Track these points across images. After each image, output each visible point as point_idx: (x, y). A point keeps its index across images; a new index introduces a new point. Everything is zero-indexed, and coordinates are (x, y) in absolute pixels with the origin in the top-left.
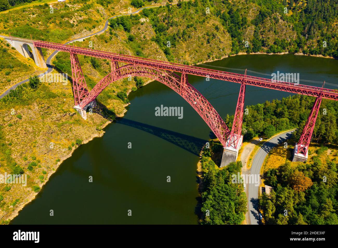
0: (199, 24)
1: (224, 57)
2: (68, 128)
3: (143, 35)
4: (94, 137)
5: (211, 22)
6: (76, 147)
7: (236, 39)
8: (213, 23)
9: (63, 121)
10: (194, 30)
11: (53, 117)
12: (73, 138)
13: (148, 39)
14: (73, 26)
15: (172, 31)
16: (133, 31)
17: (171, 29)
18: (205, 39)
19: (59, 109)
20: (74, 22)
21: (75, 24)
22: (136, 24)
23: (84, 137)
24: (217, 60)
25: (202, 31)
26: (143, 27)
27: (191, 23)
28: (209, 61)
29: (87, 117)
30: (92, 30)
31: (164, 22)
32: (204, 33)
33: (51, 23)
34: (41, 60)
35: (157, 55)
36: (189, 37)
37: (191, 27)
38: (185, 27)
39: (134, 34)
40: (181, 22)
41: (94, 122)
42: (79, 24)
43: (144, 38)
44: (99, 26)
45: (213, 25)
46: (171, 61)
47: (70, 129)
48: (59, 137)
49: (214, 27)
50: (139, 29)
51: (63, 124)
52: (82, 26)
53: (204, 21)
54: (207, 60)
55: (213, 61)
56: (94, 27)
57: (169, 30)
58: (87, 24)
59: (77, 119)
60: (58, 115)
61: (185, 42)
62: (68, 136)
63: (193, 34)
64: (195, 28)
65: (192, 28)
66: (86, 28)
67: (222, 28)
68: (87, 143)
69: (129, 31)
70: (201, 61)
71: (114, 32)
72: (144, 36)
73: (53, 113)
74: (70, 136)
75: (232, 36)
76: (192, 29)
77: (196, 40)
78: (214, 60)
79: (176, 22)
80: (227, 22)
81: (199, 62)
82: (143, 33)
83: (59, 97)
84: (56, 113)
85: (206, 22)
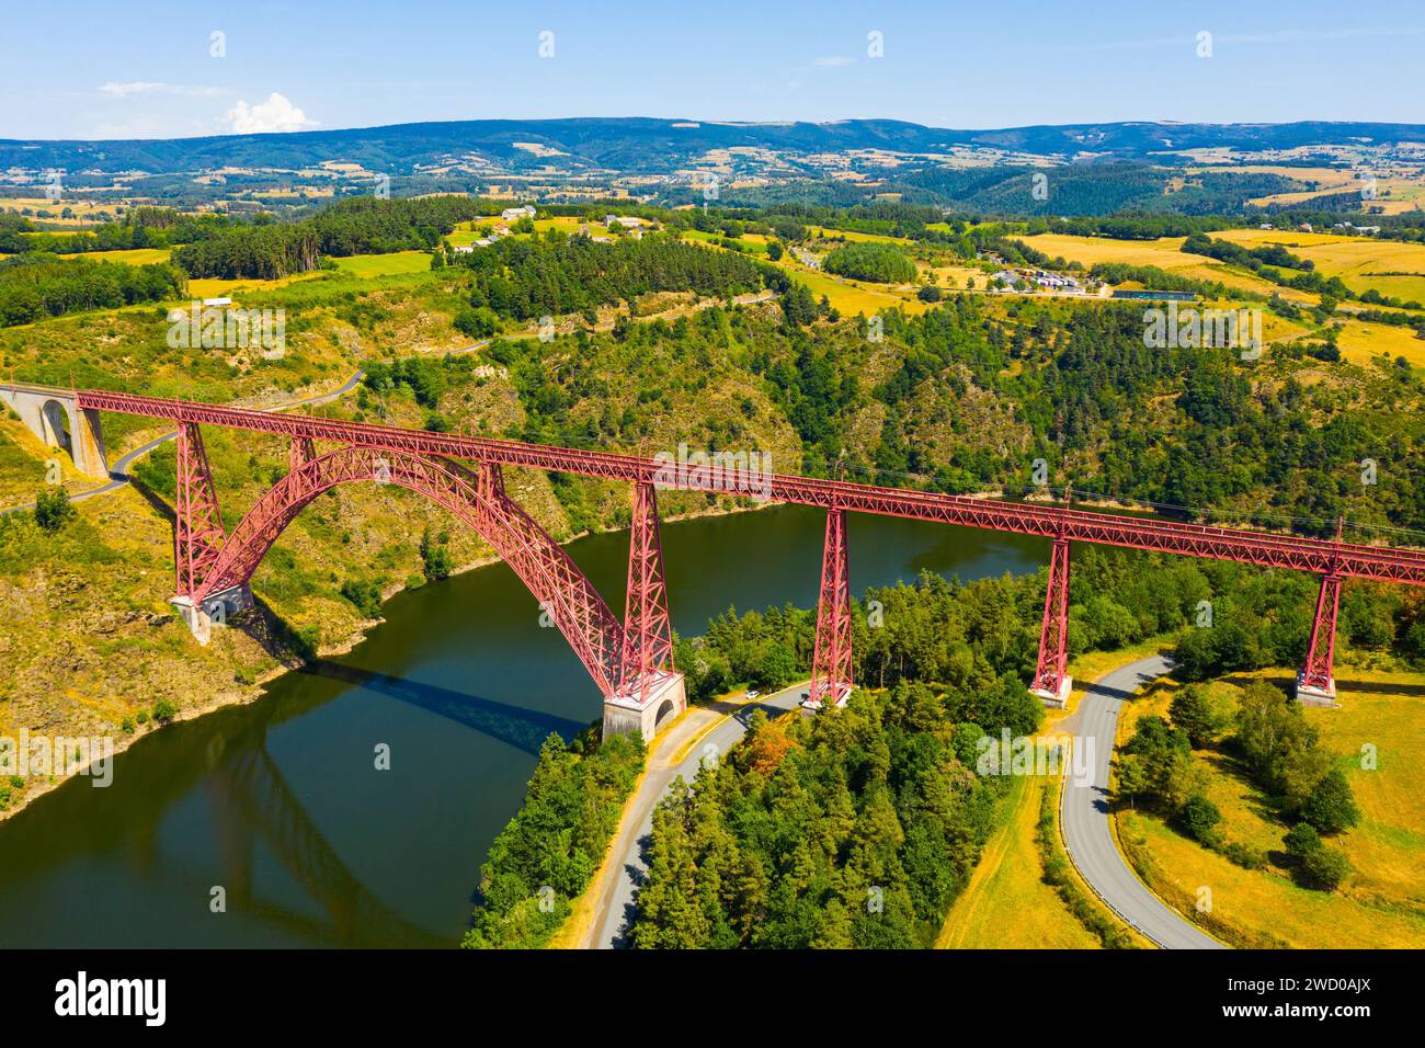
0: (683, 391)
1: (769, 503)
2: (137, 663)
3: (478, 418)
4: (224, 703)
5: (729, 388)
6: (150, 727)
7: (818, 444)
8: (735, 390)
9: (121, 638)
10: (662, 408)
11: (91, 621)
12: (146, 696)
13: (495, 429)
14: (234, 373)
15: (586, 410)
16: (447, 407)
17: (584, 404)
18: (701, 440)
19: (118, 595)
20: (241, 362)
21: (244, 368)
22: (462, 382)
23: (188, 697)
24: (742, 510)
25: (690, 415)
26: (481, 395)
27: (656, 387)
28: (710, 512)
29: (212, 636)
30: (298, 390)
31: (561, 381)
32: (700, 419)
33: (163, 363)
34: (92, 451)
35: (517, 481)
36: (644, 431)
37: (653, 400)
38: (633, 401)
39: (449, 414)
40: (619, 384)
41: (236, 656)
42: (257, 368)
43: (481, 428)
44: (326, 381)
45: (736, 397)
46: (571, 506)
47: (143, 666)
48: (97, 686)
49: (739, 403)
50: (467, 399)
51: (118, 648)
52: (264, 375)
53: (702, 385)
54: (704, 509)
55: (726, 513)
56: (307, 382)
57: (575, 407)
58: (283, 371)
59: (176, 637)
60: (110, 615)
61: (630, 448)
62: (132, 687)
63: (659, 421)
64: (664, 403)
65: (657, 403)
66: (276, 382)
67: (767, 409)
69: (432, 406)
70: (683, 510)
71: (373, 400)
72: (483, 421)
73: (92, 608)
74: (139, 688)
75: (804, 437)
76: (656, 405)
77: (667, 440)
78: (732, 511)
79: (604, 383)
80: (788, 392)
81: (672, 514)
82: (478, 412)
83: (125, 561)
84: (101, 609)
85: (710, 386)
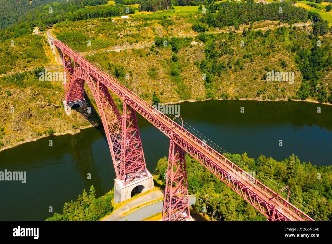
0: (260, 56)
1: (281, 100)
2: (48, 117)
3: (187, 57)
4: (68, 133)
5: (278, 57)
6: (46, 136)
7: (309, 81)
8: (280, 58)
9: (45, 110)
10: (249, 61)
11: (38, 104)
12: (48, 127)
13: (191, 62)
14: (118, 38)
15: (224, 59)
16: (181, 53)
17: (224, 56)
18: (261, 74)
19: (47, 98)
20: (121, 35)
21: (121, 36)
22: (187, 46)
23: (58, 129)
24: (269, 100)
25: (260, 65)
26: (190, 50)
27: (250, 53)
28: (257, 99)
29: (71, 113)
30: (133, 44)
31: (220, 48)
32: (263, 67)
33: (102, 33)
34: (58, 57)
35: (192, 79)
36: (241, 68)
37: (248, 58)
38: (241, 57)
39: (180, 55)
40: (238, 51)
41: (77, 120)
42: (125, 37)
43: (188, 61)
44: (143, 42)
45: (280, 60)
46: (208, 89)
47: (50, 118)
48: (36, 121)
49: (280, 62)
50: (186, 51)
51: (44, 112)
52: (125, 39)
53: (268, 54)
54: (255, 97)
55: (262, 100)
56: (137, 42)
57: (221, 57)
58: (132, 38)
59: (60, 112)
60: (43, 103)
61: (235, 73)
62: (46, 123)
63: (247, 65)
64: (251, 59)
65: (249, 59)
66: (128, 41)
67: (293, 65)
68: (58, 136)
69: (176, 52)
70: (246, 97)
71: (157, 49)
72: (189, 59)
73: (39, 100)
74: (47, 124)
75: (304, 78)
76: (248, 60)
77: (248, 72)
78: (265, 100)
79: (233, 50)
80: (303, 60)
81: (242, 97)
82: (188, 56)
83: (53, 89)
84: (41, 101)
85: (271, 55)
